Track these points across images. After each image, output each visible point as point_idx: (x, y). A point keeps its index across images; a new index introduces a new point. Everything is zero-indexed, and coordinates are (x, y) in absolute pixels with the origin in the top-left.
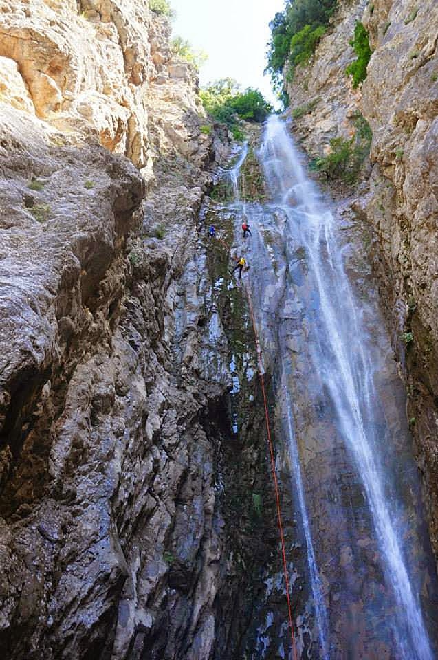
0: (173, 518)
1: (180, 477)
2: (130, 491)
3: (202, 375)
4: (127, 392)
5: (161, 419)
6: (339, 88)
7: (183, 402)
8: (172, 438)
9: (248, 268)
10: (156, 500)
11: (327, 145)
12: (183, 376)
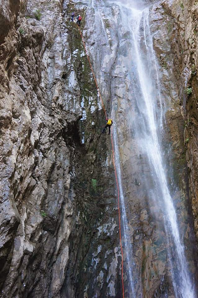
0: (46, 191)
1: (50, 168)
2: (21, 174)
3: (64, 108)
4: (19, 116)
5: (40, 134)
7: (53, 124)
8: (46, 145)
9: (94, 43)
10: (36, 181)
12: (53, 108)
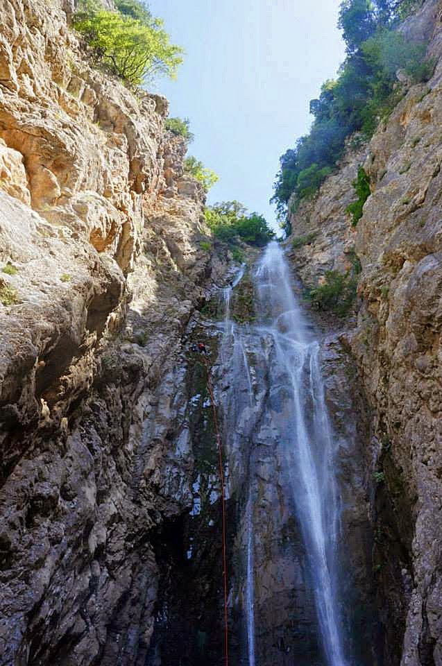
0: (102, 647)
1: (119, 600)
3: (161, 491)
4: (74, 497)
5: (109, 533)
6: (340, 224)
7: (136, 517)
8: (118, 554)
9: (228, 387)
10: (87, 624)
11: (321, 277)
12: (140, 489)
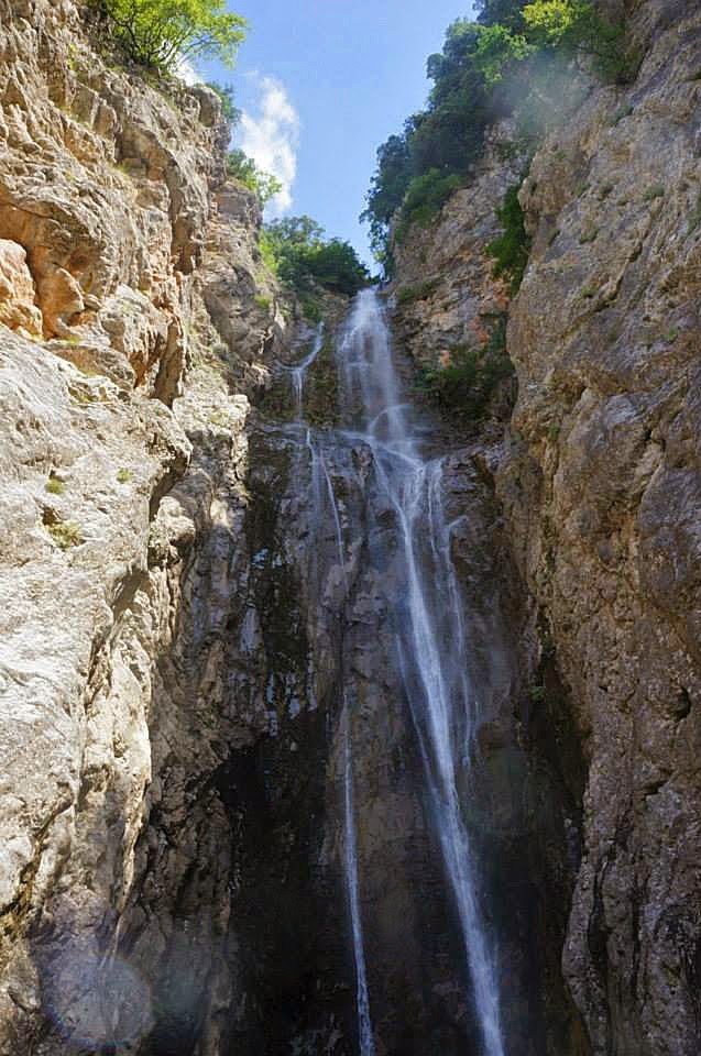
0: (169, 941)
1: (184, 875)
3: (225, 712)
4: (125, 751)
5: (163, 784)
6: (472, 268)
7: (196, 756)
8: (177, 813)
9: (306, 534)
10: (147, 913)
11: (444, 352)
12: (199, 713)
